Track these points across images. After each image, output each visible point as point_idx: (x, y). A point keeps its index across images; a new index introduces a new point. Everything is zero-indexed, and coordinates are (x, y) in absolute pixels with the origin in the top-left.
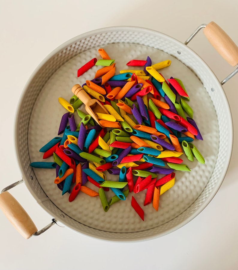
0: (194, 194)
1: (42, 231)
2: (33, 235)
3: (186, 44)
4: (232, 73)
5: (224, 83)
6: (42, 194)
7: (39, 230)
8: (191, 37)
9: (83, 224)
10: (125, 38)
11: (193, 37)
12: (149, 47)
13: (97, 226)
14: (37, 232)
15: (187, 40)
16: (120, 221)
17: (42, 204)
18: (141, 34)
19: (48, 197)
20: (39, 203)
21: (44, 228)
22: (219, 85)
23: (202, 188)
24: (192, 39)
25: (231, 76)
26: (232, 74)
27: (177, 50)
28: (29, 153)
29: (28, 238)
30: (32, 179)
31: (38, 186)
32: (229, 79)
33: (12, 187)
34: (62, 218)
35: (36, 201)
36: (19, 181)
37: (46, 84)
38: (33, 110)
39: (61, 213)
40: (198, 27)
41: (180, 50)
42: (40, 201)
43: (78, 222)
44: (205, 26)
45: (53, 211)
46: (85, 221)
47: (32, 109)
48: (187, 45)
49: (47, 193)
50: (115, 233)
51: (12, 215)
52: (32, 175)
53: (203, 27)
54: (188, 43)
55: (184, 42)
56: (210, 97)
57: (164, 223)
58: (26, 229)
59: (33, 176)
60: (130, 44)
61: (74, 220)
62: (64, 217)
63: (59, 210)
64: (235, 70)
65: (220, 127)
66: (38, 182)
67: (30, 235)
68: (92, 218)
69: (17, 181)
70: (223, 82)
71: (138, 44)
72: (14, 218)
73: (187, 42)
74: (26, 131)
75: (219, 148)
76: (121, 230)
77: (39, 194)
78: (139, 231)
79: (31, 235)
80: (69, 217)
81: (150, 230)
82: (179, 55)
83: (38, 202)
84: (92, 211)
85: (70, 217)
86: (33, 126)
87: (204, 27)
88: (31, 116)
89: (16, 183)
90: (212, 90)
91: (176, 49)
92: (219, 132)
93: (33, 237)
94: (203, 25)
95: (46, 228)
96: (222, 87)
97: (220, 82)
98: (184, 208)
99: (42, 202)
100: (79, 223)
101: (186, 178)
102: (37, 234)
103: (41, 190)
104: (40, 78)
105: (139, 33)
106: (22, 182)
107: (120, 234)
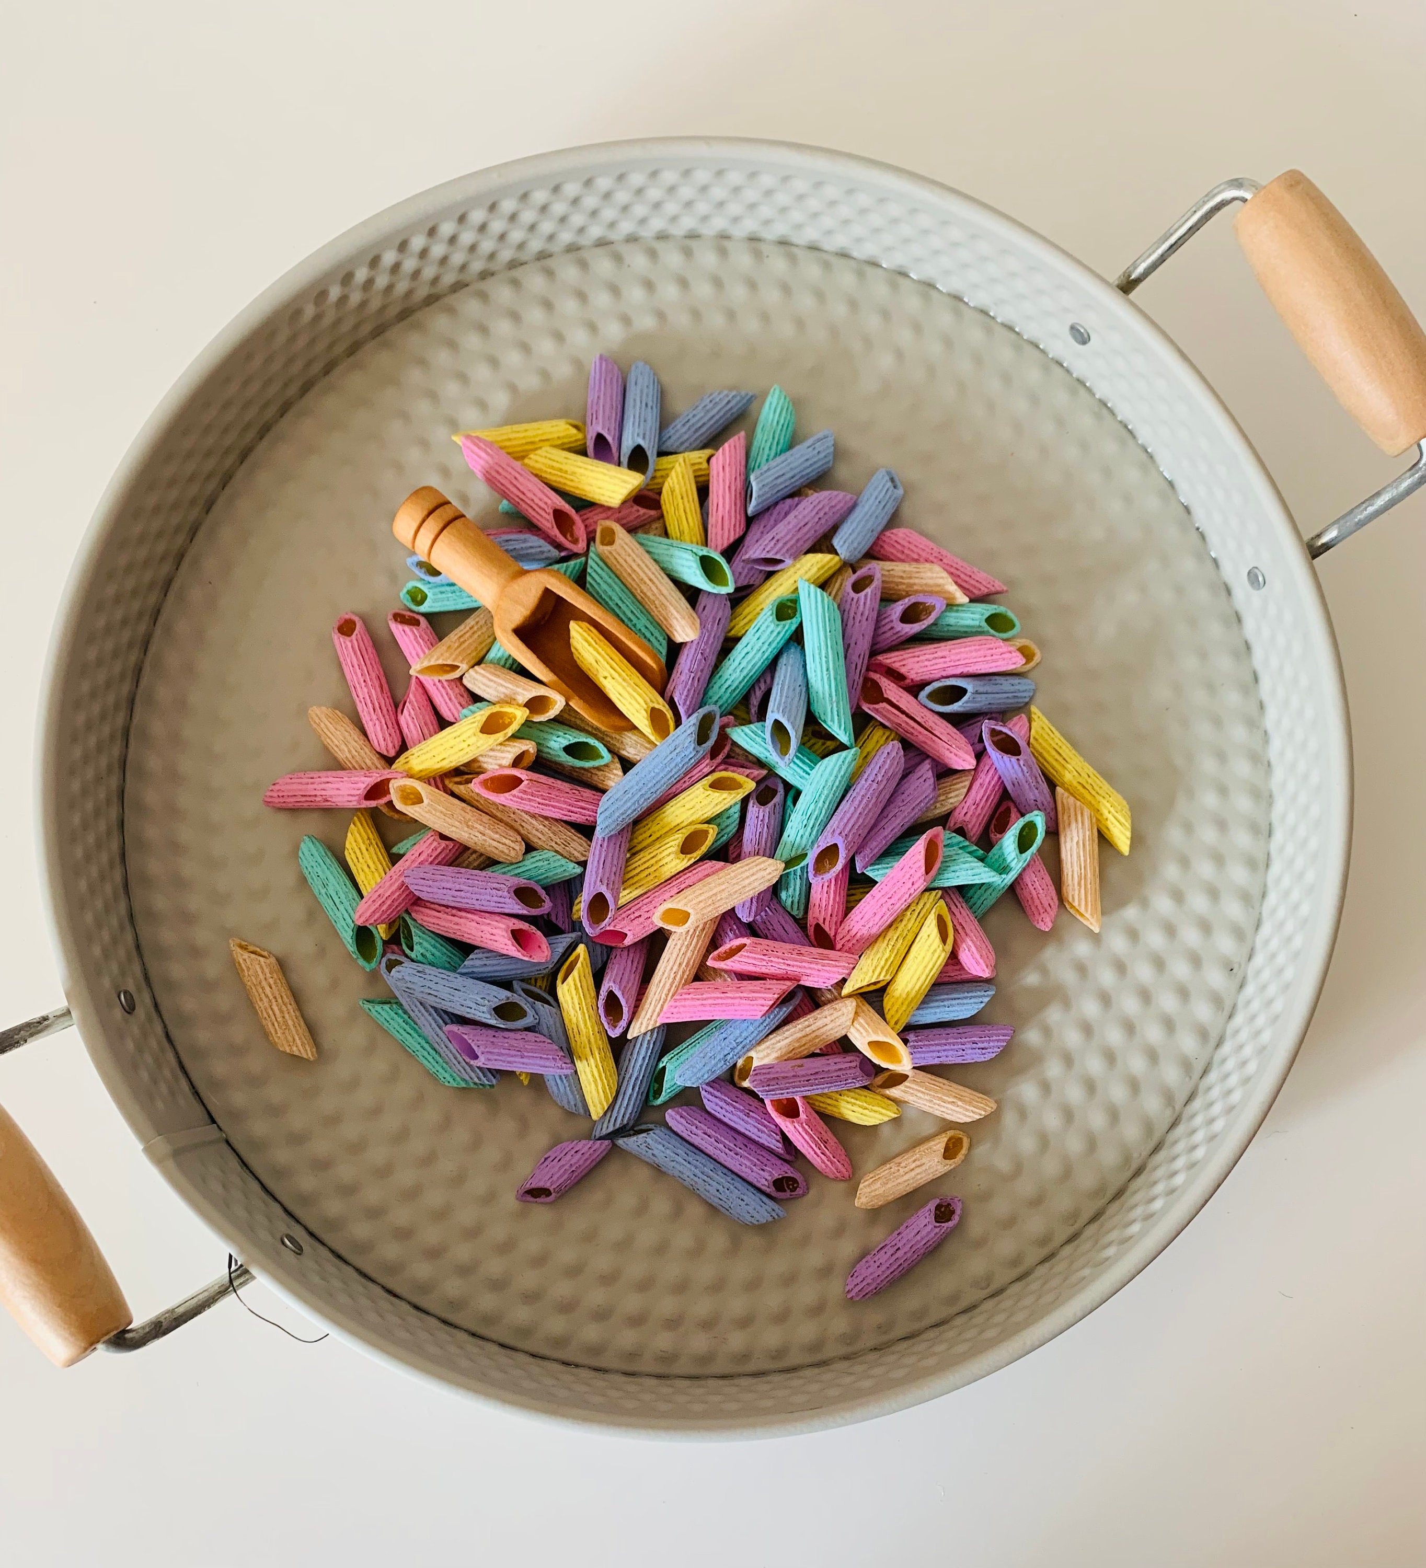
0: (1109, 1157)
2: (100, 1347)
3: (1127, 286)
4: (1378, 494)
5: (1327, 547)
7: (140, 1316)
8: (1160, 251)
9: (409, 1303)
10: (765, 211)
11: (1173, 248)
12: (902, 281)
14: (125, 1331)
15: (1135, 266)
16: (632, 1303)
17: (171, 1164)
18: (863, 200)
19: (213, 1121)
20: (158, 1161)
21: (172, 1311)
22: (1294, 557)
23: (1135, 1155)
24: (1162, 259)
25: (1371, 509)
26: (1380, 502)
27: (1072, 319)
28: (123, 856)
29: (72, 1362)
30: (131, 1010)
31: (162, 1052)
32: (1361, 524)
34: (290, 1257)
35: (140, 1147)
36: (45, 1019)
37: (264, 443)
38: (171, 597)
39: (283, 1225)
40: (1210, 196)
41: (1089, 322)
42: (162, 1144)
43: (383, 1287)
44: (1248, 196)
45: (240, 1212)
46: (424, 1288)
47: (167, 585)
48: (1133, 295)
49: (214, 1102)
50: (597, 1370)
52: (131, 988)
53: (1234, 199)
54: (1138, 281)
55: (1115, 276)
56: (1239, 620)
57: (885, 1338)
58: (61, 1305)
59: (139, 990)
60: (795, 250)
61: (356, 1275)
62: (299, 1250)
63: (275, 1205)
64: (1399, 479)
65: (1279, 806)
66: (165, 1027)
67: (83, 1344)
68: (466, 1270)
69: (35, 1015)
70: (1324, 539)
71: (844, 255)
73: (1133, 277)
74: (120, 720)
75: (1258, 926)
76: (633, 1355)
77: (160, 1105)
78: (740, 1375)
79: (90, 1345)
80: (333, 1252)
81: (801, 1373)
82: (1081, 347)
83: (149, 1150)
84: (473, 1233)
85: (339, 1257)
86: (163, 693)
87: (1244, 200)
88: (158, 631)
89: (28, 1025)
90: (1255, 578)
91: (1067, 310)
92: (1270, 835)
93: (103, 1354)
94: (1237, 183)
95: (181, 1310)
96: (1312, 568)
97: (1306, 538)
98: (1015, 1262)
99: (177, 1154)
100: (390, 1293)
101: (1046, 1088)
102: (122, 1340)
103: (175, 1078)
104: (227, 405)
105: (850, 192)
106: (65, 1021)
107: (624, 1378)
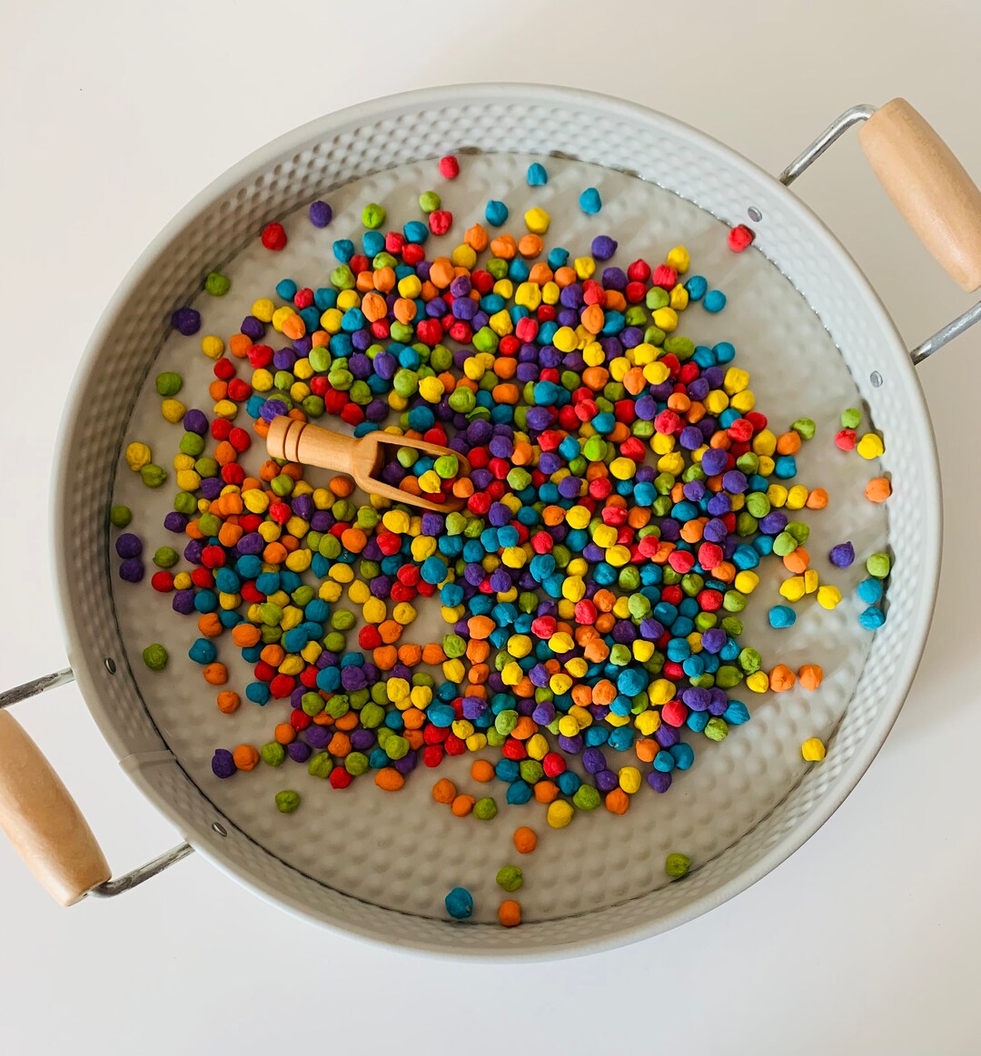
0: (776, 775)
1: (129, 883)
2: (90, 893)
3: (787, 180)
4: (960, 319)
5: (924, 356)
6: (146, 733)
7: (117, 874)
8: (810, 156)
9: (299, 871)
10: (541, 134)
11: (818, 154)
13: (354, 884)
14: (106, 883)
15: (792, 166)
17: (138, 772)
18: (607, 124)
19: (168, 748)
20: (129, 771)
21: (138, 871)
22: (902, 363)
23: (794, 775)
24: (810, 161)
25: (954, 329)
26: (961, 324)
27: (749, 204)
29: (71, 903)
30: (113, 670)
31: (134, 700)
32: (947, 340)
33: (27, 696)
34: (218, 837)
35: (117, 761)
36: (56, 675)
39: (213, 817)
40: (842, 117)
41: (761, 205)
42: (132, 760)
43: (281, 861)
44: (868, 116)
45: (184, 806)
46: (309, 861)
48: (791, 186)
49: (167, 734)
51: (16, 805)
52: (113, 656)
53: (860, 119)
54: (793, 177)
55: (779, 173)
57: (622, 898)
58: (64, 864)
59: (118, 659)
61: (263, 852)
62: (224, 834)
63: (209, 805)
64: (973, 308)
66: (135, 683)
67: (79, 891)
68: (337, 850)
69: (49, 673)
70: (922, 351)
71: (595, 164)
72: (20, 817)
73: (791, 174)
74: (107, 479)
77: (131, 734)
79: (83, 892)
80: (247, 836)
82: (756, 223)
83: (124, 763)
84: (342, 824)
85: (251, 840)
87: (865, 119)
89: (44, 679)
90: (875, 378)
91: (746, 198)
93: (92, 898)
94: (861, 108)
96: (914, 370)
97: (910, 350)
99: (142, 767)
100: (285, 864)
102: (105, 889)
103: (142, 718)
104: (179, 266)
105: (598, 119)
106: (68, 677)
